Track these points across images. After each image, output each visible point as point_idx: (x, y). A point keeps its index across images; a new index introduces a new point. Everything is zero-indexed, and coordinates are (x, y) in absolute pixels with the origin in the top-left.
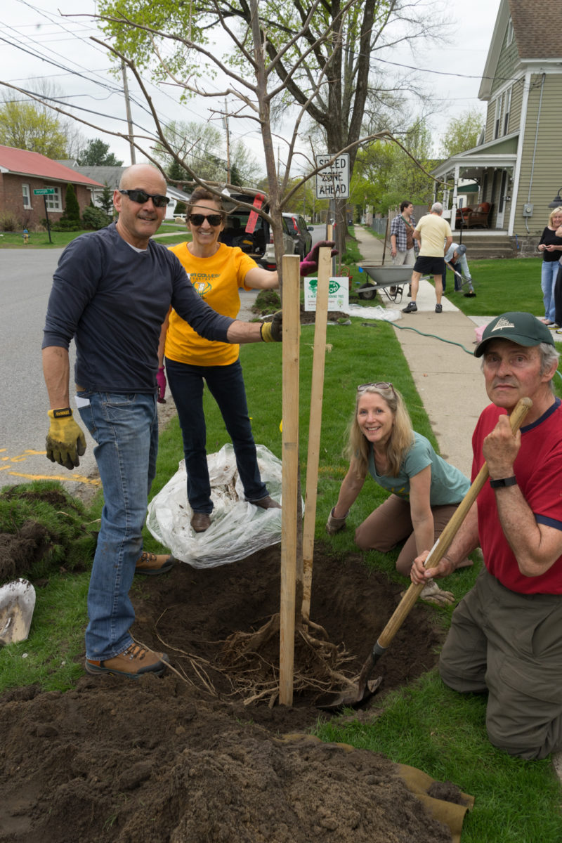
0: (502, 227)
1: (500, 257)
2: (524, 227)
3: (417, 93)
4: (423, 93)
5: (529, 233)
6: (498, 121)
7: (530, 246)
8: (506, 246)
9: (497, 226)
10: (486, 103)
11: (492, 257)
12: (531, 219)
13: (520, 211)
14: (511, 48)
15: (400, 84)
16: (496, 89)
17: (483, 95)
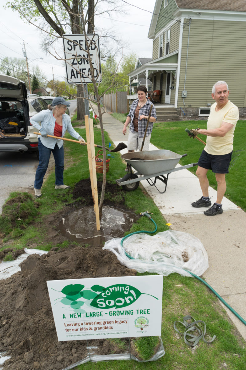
0: (169, 103)
1: (173, 120)
2: (182, 103)
3: (113, 39)
4: (117, 39)
5: (185, 106)
6: (161, 48)
7: (185, 113)
8: (175, 113)
9: (166, 102)
10: (152, 40)
11: (168, 120)
12: (186, 99)
13: (180, 95)
14: (167, 8)
15: (106, 34)
16: (157, 33)
17: (151, 35)
